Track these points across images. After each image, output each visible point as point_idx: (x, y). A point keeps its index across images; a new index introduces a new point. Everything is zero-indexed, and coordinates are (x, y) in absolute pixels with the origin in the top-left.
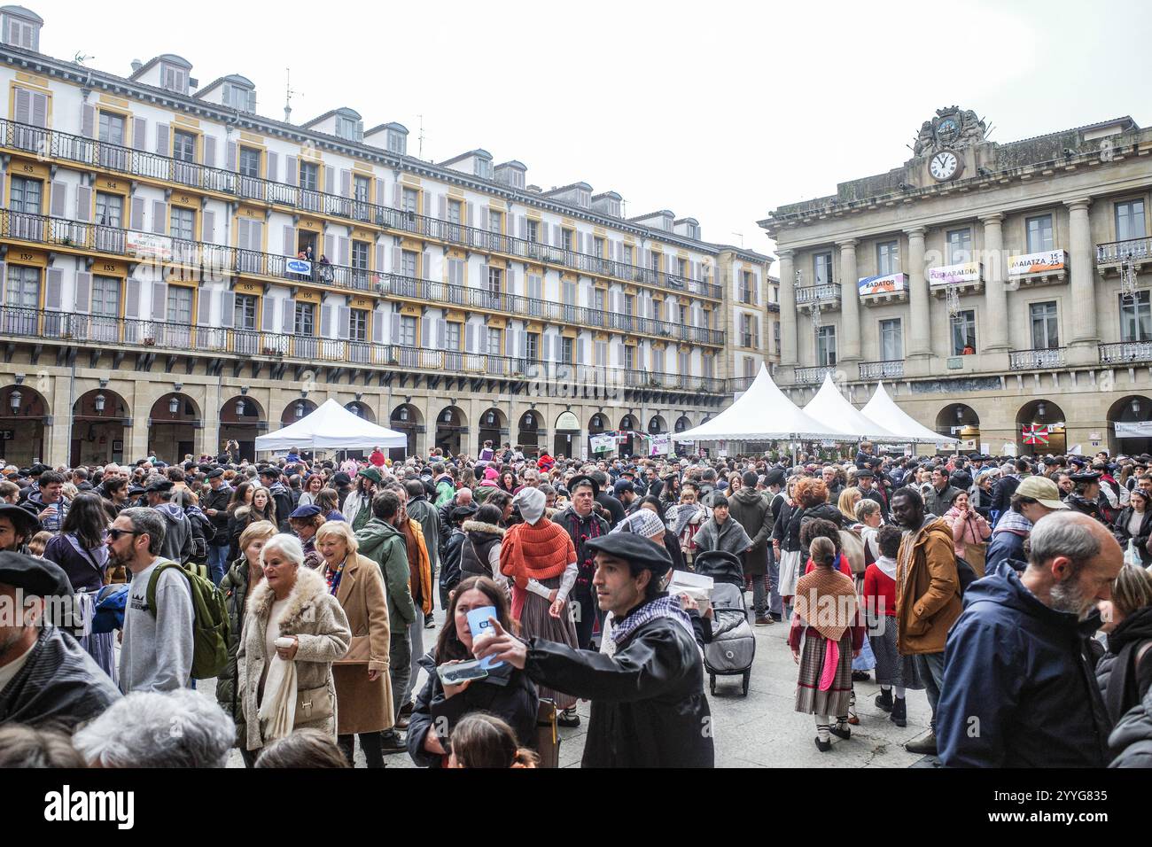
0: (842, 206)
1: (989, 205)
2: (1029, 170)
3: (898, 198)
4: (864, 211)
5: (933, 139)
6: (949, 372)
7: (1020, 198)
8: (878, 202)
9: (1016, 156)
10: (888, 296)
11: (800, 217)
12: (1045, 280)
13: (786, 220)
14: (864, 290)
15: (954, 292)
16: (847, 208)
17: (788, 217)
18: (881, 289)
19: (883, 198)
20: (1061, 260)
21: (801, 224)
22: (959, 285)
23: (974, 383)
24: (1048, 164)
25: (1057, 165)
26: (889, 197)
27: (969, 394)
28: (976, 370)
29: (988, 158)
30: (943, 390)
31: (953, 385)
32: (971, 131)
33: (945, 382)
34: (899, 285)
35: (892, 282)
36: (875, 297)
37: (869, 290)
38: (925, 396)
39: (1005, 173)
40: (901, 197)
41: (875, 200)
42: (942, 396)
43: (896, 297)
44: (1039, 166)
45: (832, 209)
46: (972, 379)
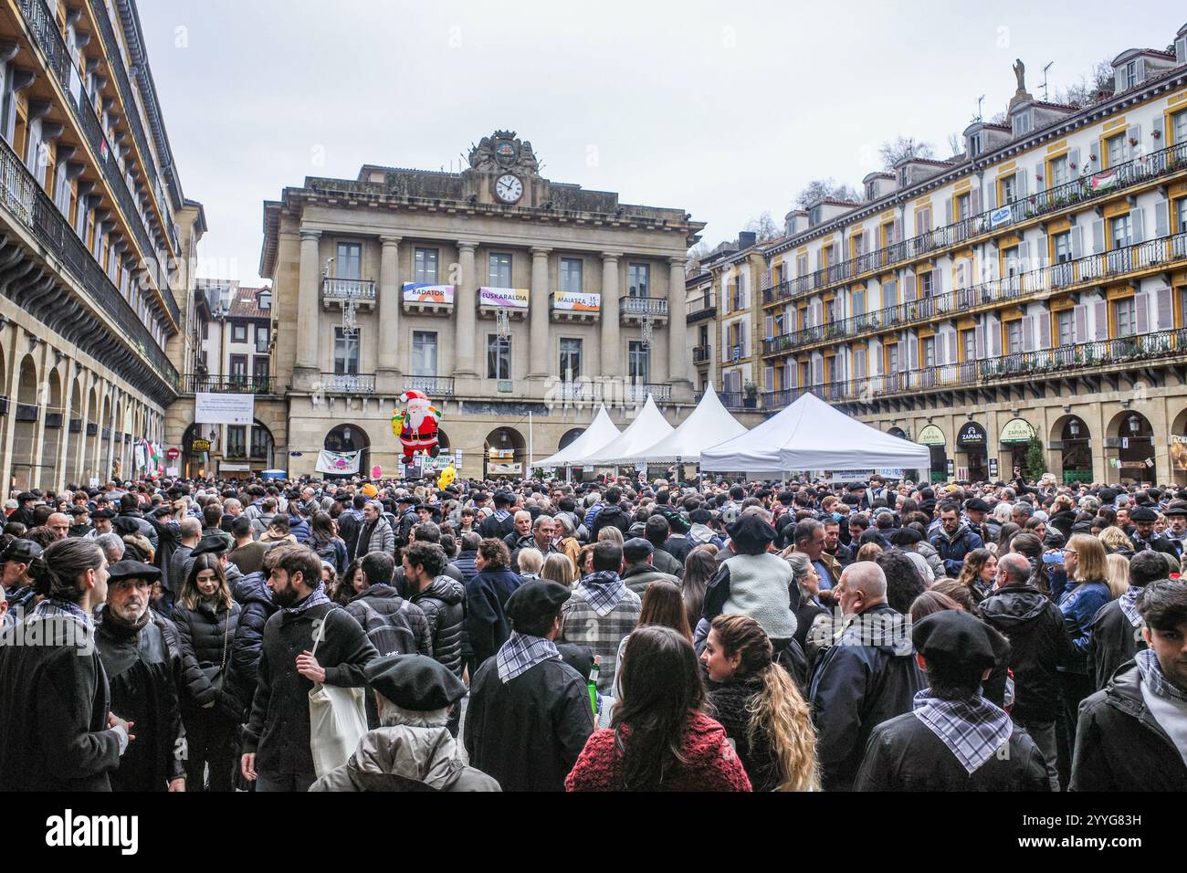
0: (401, 199)
1: (542, 238)
2: (586, 216)
3: (462, 207)
4: (424, 211)
5: (491, 157)
6: (500, 394)
7: (569, 238)
8: (442, 205)
9: (567, 199)
10: (436, 307)
11: (347, 198)
12: (583, 319)
13: (327, 196)
14: (410, 296)
15: (504, 316)
16: (406, 203)
17: (331, 193)
18: (429, 299)
19: (447, 203)
20: (598, 304)
21: (344, 206)
22: (510, 309)
23: (523, 408)
24: (602, 216)
25: (608, 219)
26: (455, 203)
27: (518, 418)
28: (526, 395)
29: (544, 193)
30: (493, 412)
31: (503, 408)
32: (528, 162)
33: (497, 405)
34: (448, 298)
35: (441, 294)
36: (422, 306)
37: (416, 297)
38: (475, 417)
39: (566, 213)
40: (466, 208)
41: (438, 202)
42: (492, 419)
43: (443, 310)
44: (595, 215)
45: (388, 198)
46: (521, 404)
